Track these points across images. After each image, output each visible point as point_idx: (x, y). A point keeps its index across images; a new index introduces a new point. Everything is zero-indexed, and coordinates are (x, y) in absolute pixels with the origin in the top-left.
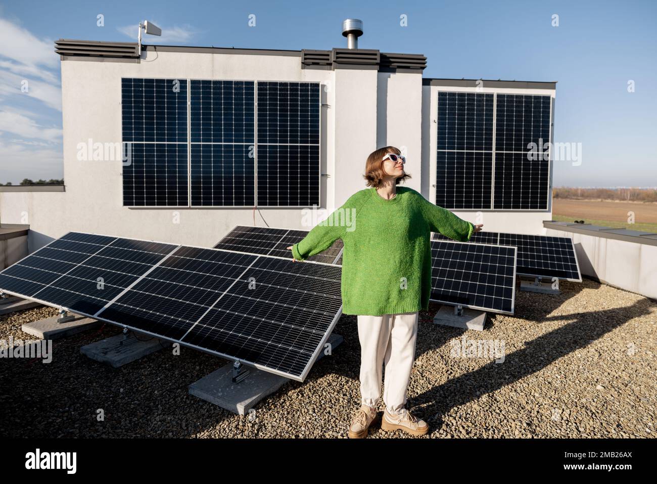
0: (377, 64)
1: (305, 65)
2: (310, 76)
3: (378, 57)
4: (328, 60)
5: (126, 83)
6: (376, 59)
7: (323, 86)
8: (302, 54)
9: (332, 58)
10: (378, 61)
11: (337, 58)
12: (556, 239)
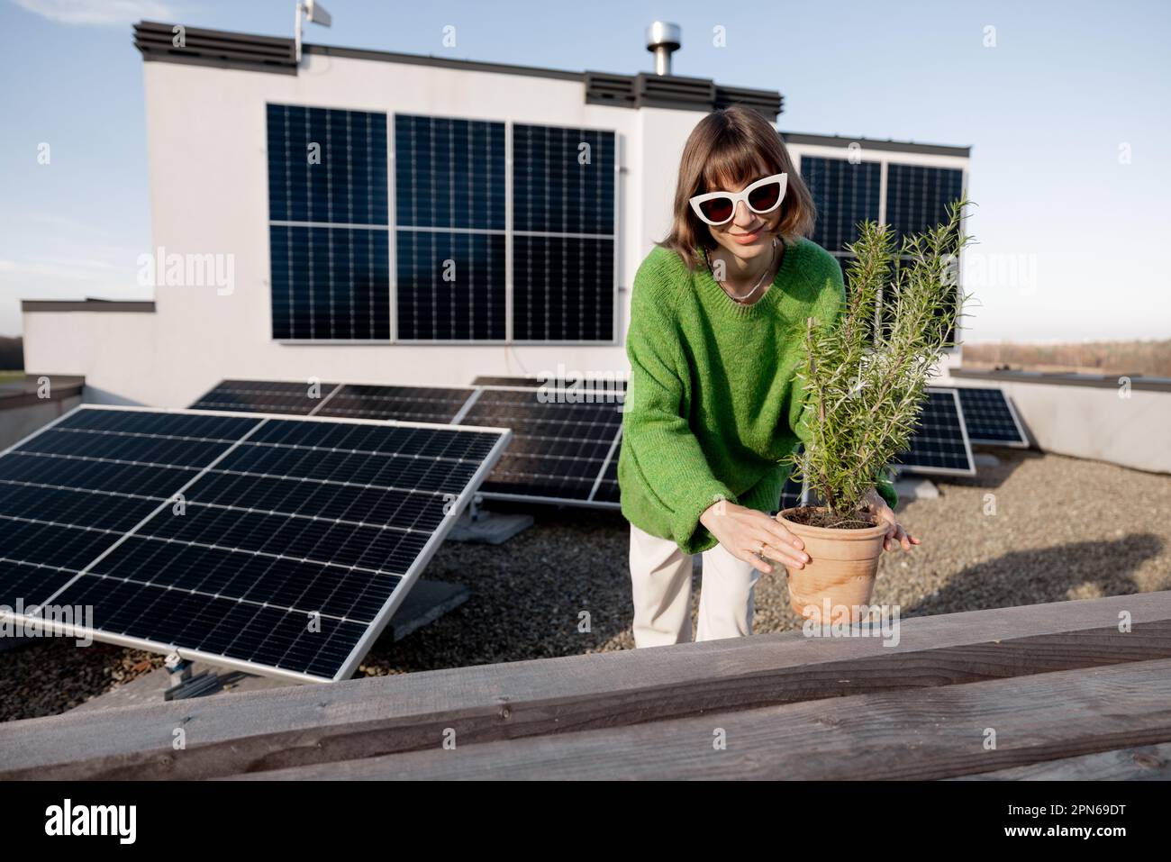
0: (709, 103)
1: (591, 98)
2: (600, 117)
3: (712, 92)
4: (629, 91)
5: (275, 113)
6: (708, 95)
7: (622, 138)
8: (588, 78)
9: (639, 89)
10: (713, 98)
11: (649, 89)
12: (980, 391)
